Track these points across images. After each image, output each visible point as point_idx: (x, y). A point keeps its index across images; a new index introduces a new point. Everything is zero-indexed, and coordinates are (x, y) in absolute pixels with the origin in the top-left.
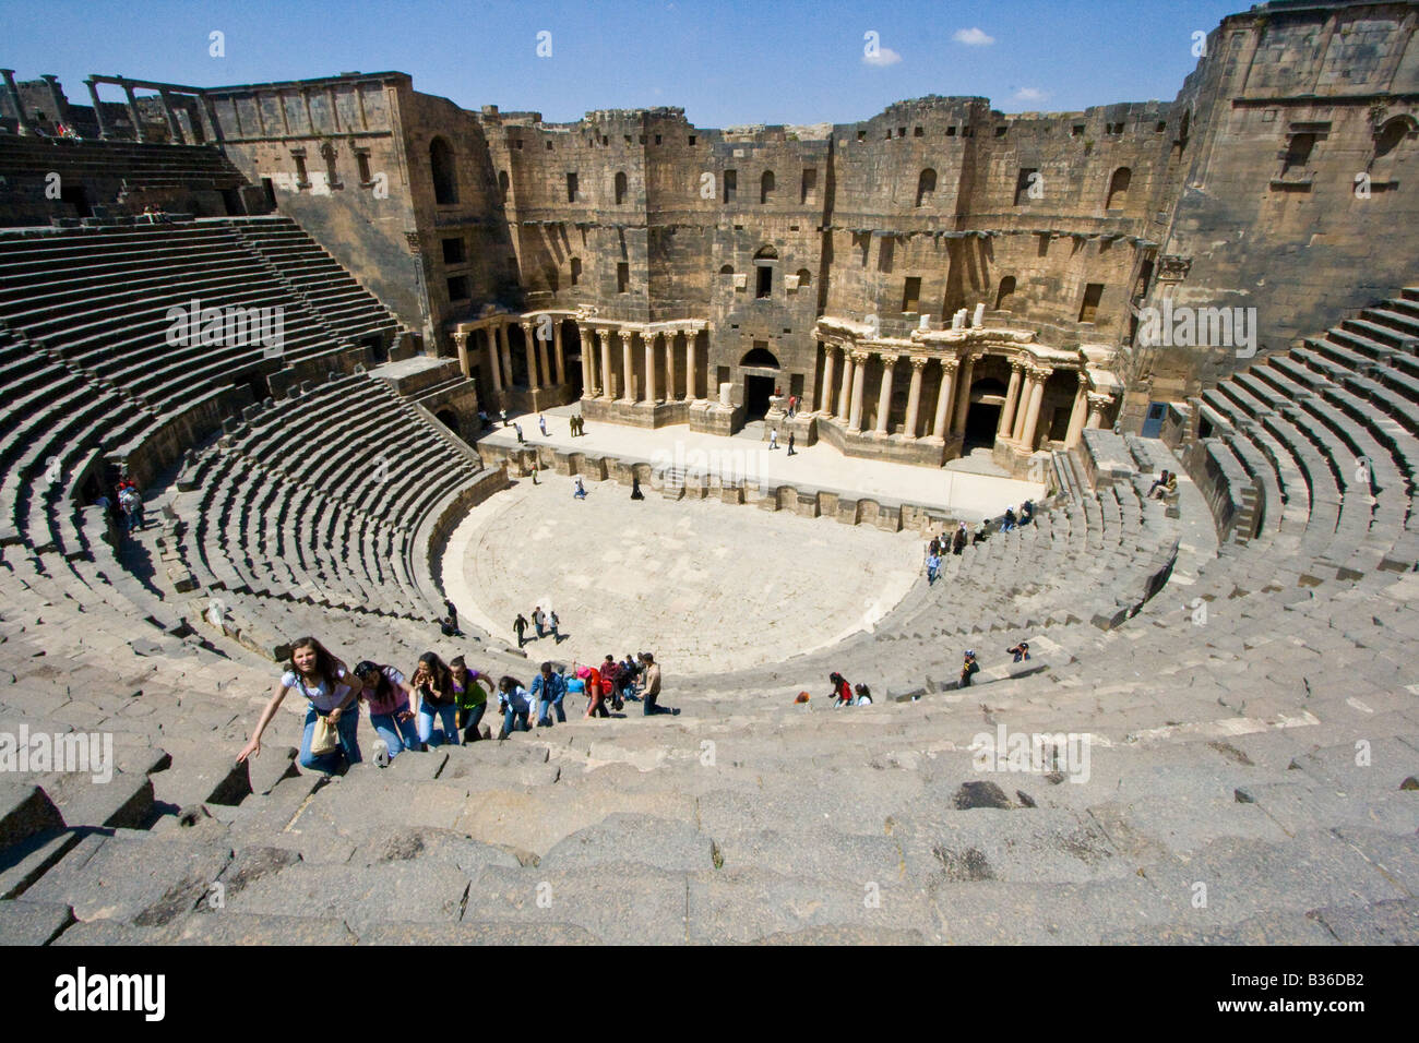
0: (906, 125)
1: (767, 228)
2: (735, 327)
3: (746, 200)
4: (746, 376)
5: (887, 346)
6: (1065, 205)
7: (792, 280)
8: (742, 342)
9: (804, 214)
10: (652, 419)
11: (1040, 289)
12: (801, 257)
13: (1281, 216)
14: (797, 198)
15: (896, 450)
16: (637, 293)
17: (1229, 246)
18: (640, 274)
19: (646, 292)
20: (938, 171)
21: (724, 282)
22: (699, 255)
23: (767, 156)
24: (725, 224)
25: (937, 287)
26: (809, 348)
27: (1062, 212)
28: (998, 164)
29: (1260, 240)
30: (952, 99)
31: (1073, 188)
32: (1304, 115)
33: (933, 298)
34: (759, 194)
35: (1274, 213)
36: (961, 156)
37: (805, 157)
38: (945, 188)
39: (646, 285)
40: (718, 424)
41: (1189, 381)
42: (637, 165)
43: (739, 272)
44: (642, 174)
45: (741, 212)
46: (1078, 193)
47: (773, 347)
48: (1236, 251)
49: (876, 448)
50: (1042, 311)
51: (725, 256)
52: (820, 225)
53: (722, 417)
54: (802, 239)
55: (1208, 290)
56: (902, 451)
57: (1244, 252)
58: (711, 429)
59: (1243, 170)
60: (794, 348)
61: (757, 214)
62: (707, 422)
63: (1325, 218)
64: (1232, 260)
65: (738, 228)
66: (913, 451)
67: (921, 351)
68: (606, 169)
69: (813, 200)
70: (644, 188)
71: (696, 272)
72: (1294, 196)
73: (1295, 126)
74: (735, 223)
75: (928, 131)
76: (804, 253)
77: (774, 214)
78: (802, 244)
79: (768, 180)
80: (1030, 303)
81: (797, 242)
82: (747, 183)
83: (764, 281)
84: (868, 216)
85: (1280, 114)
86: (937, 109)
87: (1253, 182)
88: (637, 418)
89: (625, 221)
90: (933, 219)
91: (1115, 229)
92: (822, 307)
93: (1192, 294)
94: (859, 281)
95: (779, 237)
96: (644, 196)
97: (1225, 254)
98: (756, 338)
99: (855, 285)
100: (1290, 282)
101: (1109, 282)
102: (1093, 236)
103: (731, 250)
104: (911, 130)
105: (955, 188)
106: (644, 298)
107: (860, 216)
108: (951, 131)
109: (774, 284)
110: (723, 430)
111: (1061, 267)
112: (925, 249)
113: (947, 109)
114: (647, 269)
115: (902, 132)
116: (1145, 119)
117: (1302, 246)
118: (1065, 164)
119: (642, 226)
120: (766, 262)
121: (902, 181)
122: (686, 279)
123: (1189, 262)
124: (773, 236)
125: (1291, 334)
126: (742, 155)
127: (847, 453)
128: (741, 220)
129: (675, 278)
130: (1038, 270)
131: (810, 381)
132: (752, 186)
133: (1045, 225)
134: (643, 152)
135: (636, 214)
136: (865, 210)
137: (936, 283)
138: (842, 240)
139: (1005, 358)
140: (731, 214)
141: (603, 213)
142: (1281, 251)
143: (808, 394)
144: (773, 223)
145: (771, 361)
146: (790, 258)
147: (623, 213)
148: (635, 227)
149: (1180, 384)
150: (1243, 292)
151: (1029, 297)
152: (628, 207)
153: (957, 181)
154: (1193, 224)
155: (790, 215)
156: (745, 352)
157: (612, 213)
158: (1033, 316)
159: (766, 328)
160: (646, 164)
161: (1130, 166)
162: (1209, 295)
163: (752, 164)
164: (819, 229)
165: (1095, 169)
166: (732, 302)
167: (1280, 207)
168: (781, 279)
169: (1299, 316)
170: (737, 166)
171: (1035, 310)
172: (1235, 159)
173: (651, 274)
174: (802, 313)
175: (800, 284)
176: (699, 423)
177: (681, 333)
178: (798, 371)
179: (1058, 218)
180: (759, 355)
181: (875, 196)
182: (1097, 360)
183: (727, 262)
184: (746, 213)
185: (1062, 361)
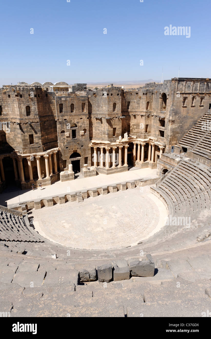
0: (109, 93)
1: (74, 119)
2: (67, 148)
3: (67, 112)
4: (72, 161)
5: (114, 145)
6: (137, 109)
7: (82, 132)
8: (70, 152)
9: (84, 114)
10: (50, 182)
11: (135, 127)
12: (84, 126)
13: (184, 112)
14: (81, 110)
15: (118, 170)
16: (37, 143)
17: (179, 117)
18: (38, 137)
19: (41, 143)
20: (117, 104)
21: (62, 136)
22: (52, 129)
23: (72, 100)
24: (61, 119)
25: (120, 129)
26: (89, 149)
27: (137, 110)
28: (124, 101)
29: (182, 116)
30: (118, 88)
31: (138, 105)
32: (184, 96)
33: (119, 132)
34: (70, 110)
35: (183, 111)
36: (121, 100)
37: (82, 100)
38: (118, 107)
39: (41, 140)
40: (71, 177)
41: (176, 141)
42: (34, 103)
43: (67, 132)
44: (36, 107)
45: (66, 115)
46: (139, 106)
47: (79, 151)
48: (179, 118)
49: (114, 171)
50: (136, 131)
51: (62, 128)
52: (88, 117)
53: (71, 175)
54: (84, 121)
55: (177, 125)
56: (120, 169)
57: (180, 118)
58: (69, 179)
59: (178, 104)
60: (85, 150)
61: (70, 115)
62: (67, 178)
63: (189, 111)
64: (179, 119)
65: (65, 120)
66: (122, 169)
67: (121, 145)
68: (22, 105)
69: (86, 111)
70: (37, 110)
71: (51, 134)
72: (185, 108)
73: (184, 97)
74: (64, 118)
75: (113, 94)
76: (85, 125)
77: (75, 115)
78: (84, 122)
79: (72, 106)
80: (133, 130)
81: (82, 122)
82: (66, 107)
83: (74, 133)
84: (99, 114)
85: (182, 95)
86: (115, 90)
87: (180, 106)
88: (45, 183)
89: (31, 121)
90: (117, 114)
91: (149, 113)
92: (91, 138)
93: (175, 126)
94: (99, 130)
95: (77, 121)
96: (37, 113)
97: (178, 118)
98: (73, 150)
99: (98, 131)
100: (186, 122)
101: (149, 124)
102: (145, 115)
103: (64, 126)
104: (110, 94)
105: (120, 107)
106: (40, 144)
107: (97, 114)
108: (118, 95)
109: (77, 134)
110: (72, 178)
111: (139, 122)
112: (116, 121)
113: (117, 90)
114: (40, 135)
115: (108, 95)
116: (150, 92)
117: (187, 116)
118: (135, 100)
119: (38, 122)
120: (74, 128)
121: (109, 106)
122: (49, 136)
123: (174, 120)
124: (76, 121)
125: (187, 130)
126: (64, 100)
127: (108, 174)
128: (66, 118)
129: (46, 137)
130: (134, 123)
131: (89, 159)
132: (68, 108)
133: (133, 113)
134: (36, 99)
135: (35, 119)
136: (98, 112)
137: (120, 128)
138: (94, 120)
139: (133, 143)
140: (63, 116)
141: (22, 119)
142: (185, 117)
143: (89, 162)
144: (75, 118)
145: (79, 155)
146: (81, 126)
147: (31, 119)
148: (35, 123)
149: (175, 142)
150: (181, 124)
151: (133, 129)
152: (31, 116)
153: (121, 105)
154: (174, 114)
155: (80, 115)
156: (71, 154)
157: (26, 119)
158: (134, 133)
159: (76, 147)
160: (38, 103)
161: (149, 101)
162: (177, 126)
163: (67, 102)
164: (88, 118)
165: (142, 102)
166: (65, 141)
167: (184, 110)
168: (79, 132)
169: (188, 127)
170: (63, 103)
171: (135, 131)
172: (178, 102)
173: (42, 136)
174: (86, 141)
175: (84, 133)
176: (65, 179)
177: (53, 153)
178: (86, 156)
179: (136, 112)
180: (75, 154)
181: (101, 109)
182: (154, 140)
183: (63, 130)
184: (67, 116)
185: (147, 141)
